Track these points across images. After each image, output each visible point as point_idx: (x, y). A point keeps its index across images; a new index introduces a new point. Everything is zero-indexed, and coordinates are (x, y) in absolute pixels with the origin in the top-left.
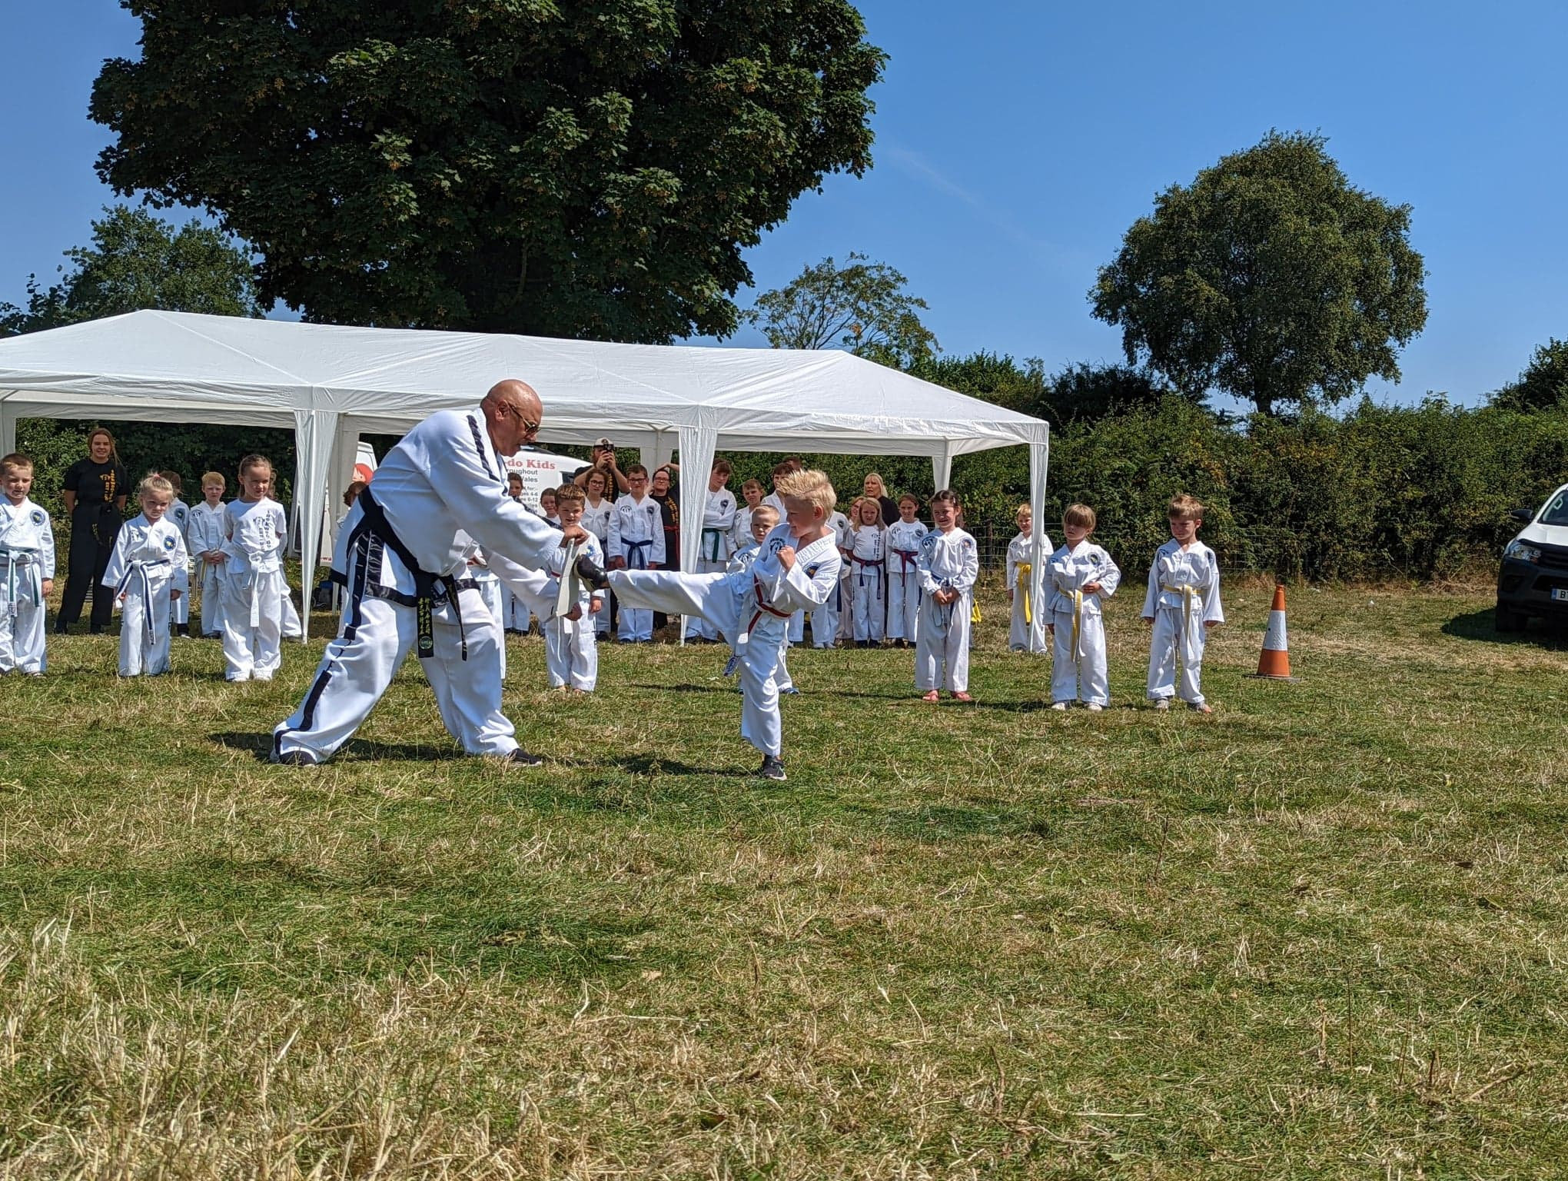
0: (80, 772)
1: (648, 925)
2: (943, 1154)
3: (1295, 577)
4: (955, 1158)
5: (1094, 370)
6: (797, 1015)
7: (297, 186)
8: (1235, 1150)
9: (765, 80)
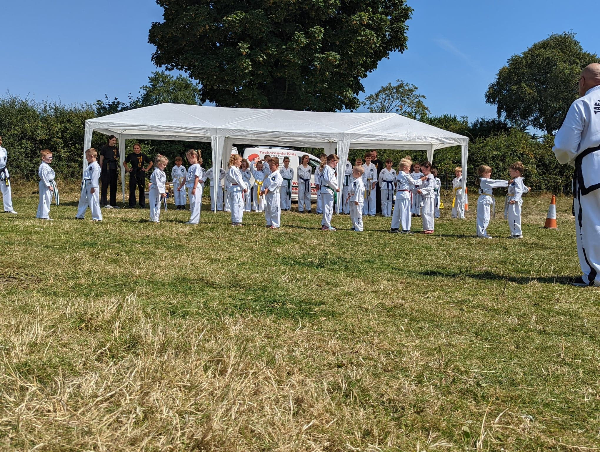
0: (143, 250)
1: (323, 303)
2: (421, 381)
3: (560, 194)
4: (425, 382)
5: (486, 120)
6: (372, 334)
7: (212, 62)
8: (528, 385)
9: (370, 19)
